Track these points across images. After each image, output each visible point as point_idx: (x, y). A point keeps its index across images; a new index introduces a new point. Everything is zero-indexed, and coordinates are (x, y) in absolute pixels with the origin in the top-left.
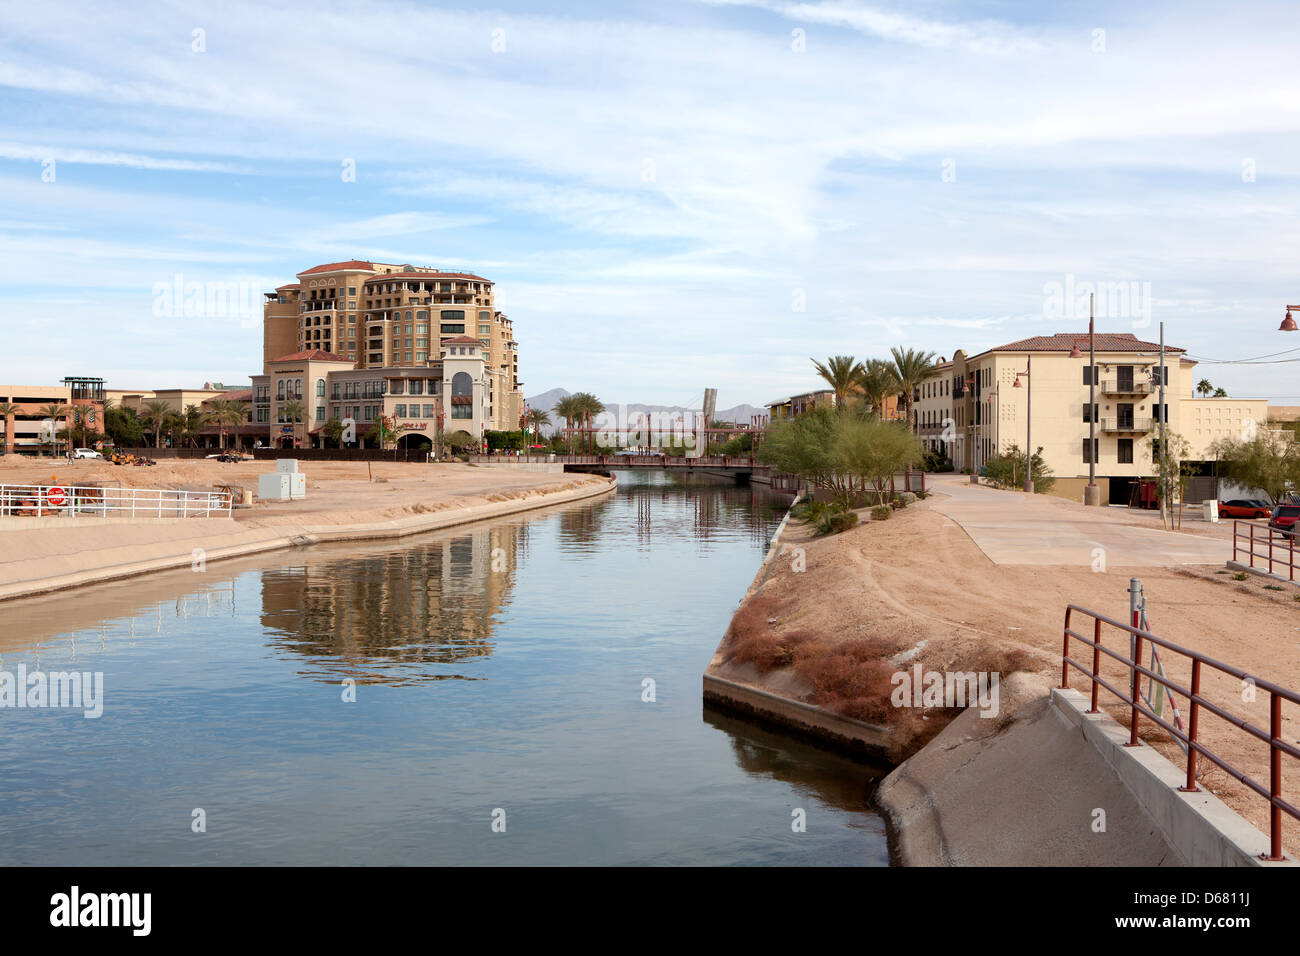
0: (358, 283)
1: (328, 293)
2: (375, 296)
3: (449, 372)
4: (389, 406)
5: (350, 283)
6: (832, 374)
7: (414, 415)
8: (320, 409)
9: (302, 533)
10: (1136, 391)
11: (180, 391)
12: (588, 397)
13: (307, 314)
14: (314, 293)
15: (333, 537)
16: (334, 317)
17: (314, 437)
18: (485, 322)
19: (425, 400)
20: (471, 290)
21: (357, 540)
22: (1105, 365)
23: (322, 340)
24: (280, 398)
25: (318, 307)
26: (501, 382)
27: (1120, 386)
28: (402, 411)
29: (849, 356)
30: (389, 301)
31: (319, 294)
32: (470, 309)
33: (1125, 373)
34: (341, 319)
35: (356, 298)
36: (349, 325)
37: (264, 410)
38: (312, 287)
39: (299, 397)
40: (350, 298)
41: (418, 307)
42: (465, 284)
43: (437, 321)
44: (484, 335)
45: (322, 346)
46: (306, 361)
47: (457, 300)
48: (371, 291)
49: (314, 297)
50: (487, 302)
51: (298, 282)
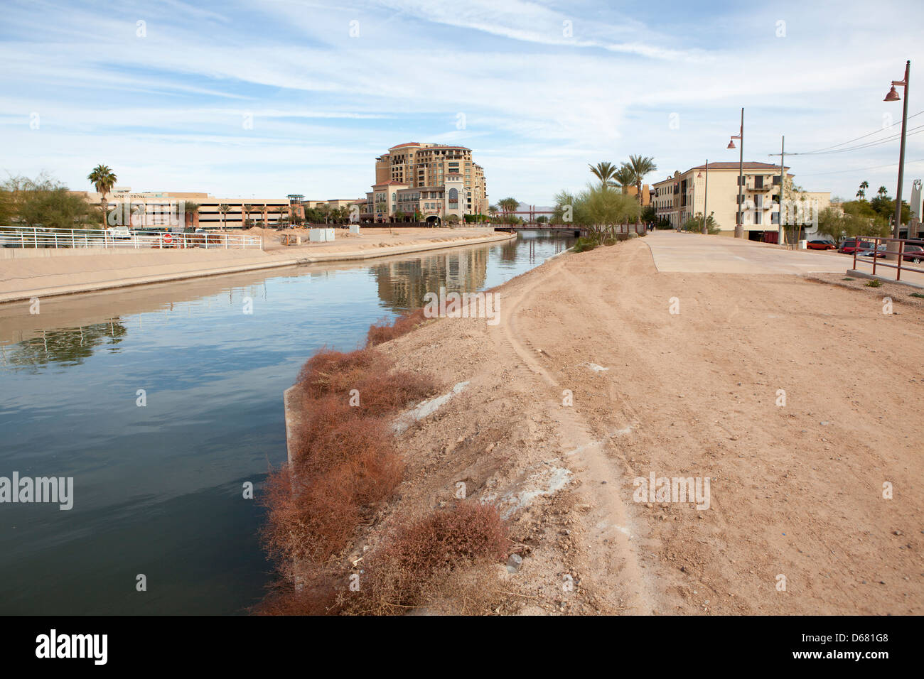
0: (414, 152)
1: (401, 157)
2: (421, 158)
3: (447, 189)
4: (422, 203)
5: (410, 152)
6: (599, 172)
7: (432, 208)
8: (394, 206)
9: (306, 257)
10: (764, 188)
11: (338, 200)
12: (512, 199)
13: (393, 166)
14: (395, 157)
15: (325, 259)
16: (404, 167)
17: (392, 219)
18: (468, 167)
19: (437, 201)
20: (462, 153)
21: (339, 260)
22: (749, 175)
23: (399, 177)
24: (377, 202)
25: (397, 163)
26: (475, 194)
27: (756, 186)
28: (426, 206)
29: (608, 162)
30: (426, 159)
31: (397, 158)
32: (461, 162)
33: (759, 179)
34: (407, 168)
35: (413, 159)
36: (410, 170)
37: (372, 208)
38: (394, 154)
39: (385, 201)
40: (410, 159)
41: (439, 162)
42: (459, 151)
43: (447, 168)
44: (468, 173)
45: (399, 180)
46: (387, 185)
47: (456, 158)
48: (419, 155)
49: (395, 159)
50: (469, 159)
51: (389, 153)
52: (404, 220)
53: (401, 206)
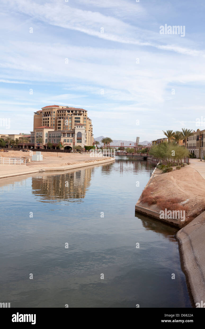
0: (56, 110)
1: (49, 113)
2: (60, 114)
3: (76, 132)
4: (62, 139)
5: (54, 110)
6: (167, 134)
7: (68, 142)
8: (46, 140)
9: (42, 169)
11: (14, 135)
12: (109, 138)
13: (43, 117)
14: (45, 112)
15: (49, 170)
16: (50, 118)
17: (45, 147)
18: (85, 120)
19: (71, 138)
20: (82, 112)
21: (54, 171)
23: (47, 124)
24: (37, 137)
25: (46, 116)
26: (88, 134)
28: (65, 141)
29: (172, 130)
30: (63, 115)
31: (46, 113)
32: (82, 117)
34: (51, 119)
35: (55, 114)
36: (53, 120)
37: (33, 140)
38: (45, 111)
39: (41, 137)
40: (53, 114)
41: (69, 116)
42: (81, 111)
43: (74, 120)
44: (85, 123)
45: (47, 125)
46: (43, 129)
47: (79, 115)
48: (59, 112)
49: (45, 114)
50: (86, 115)
51: (42, 110)
52: (52, 148)
53: (50, 140)
